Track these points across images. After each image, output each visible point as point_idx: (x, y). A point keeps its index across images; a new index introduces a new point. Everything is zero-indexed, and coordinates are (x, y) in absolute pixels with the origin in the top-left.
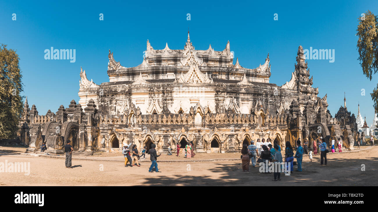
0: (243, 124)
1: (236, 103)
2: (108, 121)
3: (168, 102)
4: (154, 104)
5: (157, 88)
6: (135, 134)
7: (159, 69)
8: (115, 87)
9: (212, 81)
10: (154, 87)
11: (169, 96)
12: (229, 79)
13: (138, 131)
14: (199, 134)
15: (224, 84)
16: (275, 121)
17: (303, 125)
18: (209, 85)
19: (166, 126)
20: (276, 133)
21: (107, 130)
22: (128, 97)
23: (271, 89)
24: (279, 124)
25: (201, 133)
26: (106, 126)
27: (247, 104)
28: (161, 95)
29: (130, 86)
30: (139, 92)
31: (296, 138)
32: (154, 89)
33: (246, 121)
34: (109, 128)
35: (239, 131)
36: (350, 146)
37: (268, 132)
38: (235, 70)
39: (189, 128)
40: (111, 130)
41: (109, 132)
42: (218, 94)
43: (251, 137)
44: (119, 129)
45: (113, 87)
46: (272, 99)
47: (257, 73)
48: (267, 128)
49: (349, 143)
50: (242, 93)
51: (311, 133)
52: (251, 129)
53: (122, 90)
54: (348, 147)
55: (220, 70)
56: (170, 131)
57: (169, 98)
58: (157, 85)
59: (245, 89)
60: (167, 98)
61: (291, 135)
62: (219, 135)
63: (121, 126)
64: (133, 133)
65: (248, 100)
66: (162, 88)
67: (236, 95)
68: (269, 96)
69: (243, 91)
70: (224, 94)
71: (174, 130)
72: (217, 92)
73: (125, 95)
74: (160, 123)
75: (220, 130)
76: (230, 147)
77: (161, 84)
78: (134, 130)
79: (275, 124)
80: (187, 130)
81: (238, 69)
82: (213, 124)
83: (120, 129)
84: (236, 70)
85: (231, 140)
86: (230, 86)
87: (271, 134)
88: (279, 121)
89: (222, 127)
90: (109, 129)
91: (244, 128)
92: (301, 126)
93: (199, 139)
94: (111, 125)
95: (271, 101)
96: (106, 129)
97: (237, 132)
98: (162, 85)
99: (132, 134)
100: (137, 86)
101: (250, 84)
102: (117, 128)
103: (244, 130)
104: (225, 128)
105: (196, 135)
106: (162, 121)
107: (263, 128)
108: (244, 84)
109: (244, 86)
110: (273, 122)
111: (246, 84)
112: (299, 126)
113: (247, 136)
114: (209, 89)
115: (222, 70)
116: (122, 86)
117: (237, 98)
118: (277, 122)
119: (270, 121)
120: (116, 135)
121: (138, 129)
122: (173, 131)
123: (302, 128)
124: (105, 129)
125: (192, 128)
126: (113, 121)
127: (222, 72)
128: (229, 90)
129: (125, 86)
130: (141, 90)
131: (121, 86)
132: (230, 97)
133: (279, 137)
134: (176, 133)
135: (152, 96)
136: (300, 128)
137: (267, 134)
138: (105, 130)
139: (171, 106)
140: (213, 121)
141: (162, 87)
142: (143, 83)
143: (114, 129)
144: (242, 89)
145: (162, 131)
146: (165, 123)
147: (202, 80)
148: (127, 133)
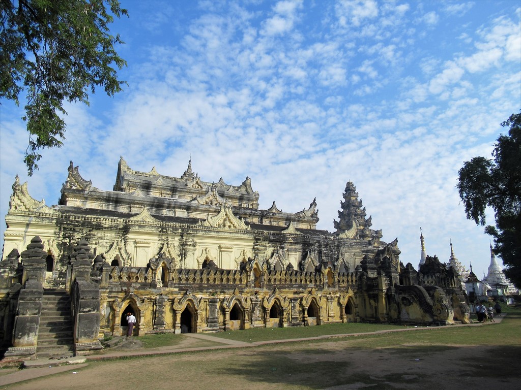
0: (308, 284)
1: (281, 254)
2: (120, 277)
3: (188, 247)
4: (168, 249)
5: (173, 228)
6: (168, 298)
7: (164, 203)
8: (97, 218)
9: (250, 227)
10: (169, 228)
11: (189, 241)
12: (262, 223)
13: (172, 293)
14: (256, 298)
15: (266, 232)
16: (345, 280)
17: (388, 287)
18: (246, 232)
19: (214, 286)
20: (347, 296)
21: (118, 292)
22: (121, 235)
23: (326, 238)
24: (350, 284)
25: (258, 297)
26: (116, 286)
27: (295, 255)
28: (177, 239)
29: (126, 221)
30: (144, 231)
31: (376, 303)
32: (169, 230)
33: (311, 281)
34: (122, 289)
35: (303, 293)
36: (464, 317)
37: (338, 295)
38: (271, 214)
39: (244, 288)
40: (125, 292)
41: (122, 295)
42: (257, 242)
43: (318, 301)
44: (141, 291)
45: (94, 218)
46: (327, 250)
47: (301, 218)
48: (337, 289)
49: (463, 313)
50: (288, 243)
51: (401, 297)
52: (318, 290)
53: (111, 225)
54: (460, 319)
55: (251, 213)
56: (219, 293)
57: (190, 243)
58: (172, 225)
59: (292, 238)
60: (188, 243)
61: (367, 299)
62: (281, 299)
63: (144, 286)
64: (164, 297)
65: (296, 250)
66: (180, 230)
67: (281, 244)
68: (323, 246)
69: (290, 240)
70: (265, 242)
71: (224, 292)
72: (257, 240)
73: (115, 233)
74: (205, 282)
75: (281, 292)
76: (293, 317)
77: (178, 225)
78: (167, 292)
79: (345, 284)
80: (241, 292)
81: (275, 213)
82: (272, 283)
83: (143, 291)
84: (273, 215)
85: (294, 307)
86: (273, 234)
87: (342, 298)
88: (350, 280)
89: (283, 288)
90: (122, 291)
91: (310, 289)
92: (384, 288)
93: (256, 304)
94: (125, 284)
95: (326, 252)
96: (116, 290)
97: (301, 295)
98: (181, 226)
99: (163, 299)
100: (139, 222)
101: (298, 233)
102: (137, 289)
103: (310, 292)
104: (287, 290)
105: (253, 299)
106: (208, 280)
107: (331, 290)
108: (290, 232)
109: (291, 234)
110: (343, 281)
111: (293, 232)
112: (382, 288)
113: (313, 300)
114: (246, 236)
115: (255, 213)
116: (112, 220)
117: (282, 248)
118: (348, 281)
119: (339, 281)
120: (136, 300)
121: (174, 290)
122: (222, 294)
123: (385, 291)
124: (114, 290)
125: (247, 290)
126: (129, 278)
127: (254, 215)
128: (272, 238)
129: (117, 220)
130: (147, 229)
131: (110, 220)
132: (273, 246)
133: (352, 301)
134: (227, 296)
135: (164, 238)
136: (384, 291)
137: (337, 297)
138: (114, 292)
139: (193, 254)
140: (273, 279)
141: (181, 228)
142: (148, 220)
143: (132, 289)
144: (289, 238)
145: (208, 294)
146: (211, 282)
147: (236, 224)
148: (154, 298)
